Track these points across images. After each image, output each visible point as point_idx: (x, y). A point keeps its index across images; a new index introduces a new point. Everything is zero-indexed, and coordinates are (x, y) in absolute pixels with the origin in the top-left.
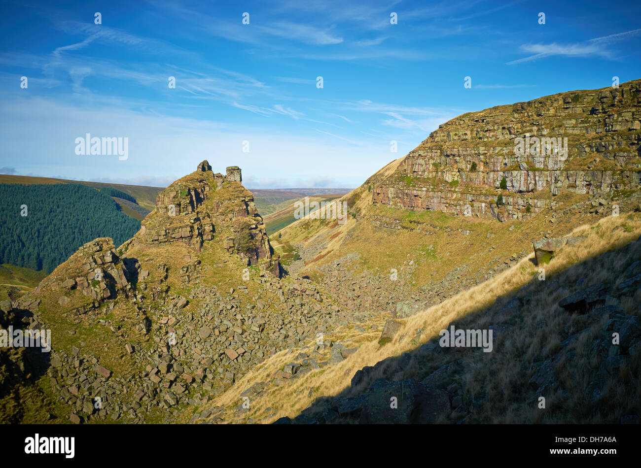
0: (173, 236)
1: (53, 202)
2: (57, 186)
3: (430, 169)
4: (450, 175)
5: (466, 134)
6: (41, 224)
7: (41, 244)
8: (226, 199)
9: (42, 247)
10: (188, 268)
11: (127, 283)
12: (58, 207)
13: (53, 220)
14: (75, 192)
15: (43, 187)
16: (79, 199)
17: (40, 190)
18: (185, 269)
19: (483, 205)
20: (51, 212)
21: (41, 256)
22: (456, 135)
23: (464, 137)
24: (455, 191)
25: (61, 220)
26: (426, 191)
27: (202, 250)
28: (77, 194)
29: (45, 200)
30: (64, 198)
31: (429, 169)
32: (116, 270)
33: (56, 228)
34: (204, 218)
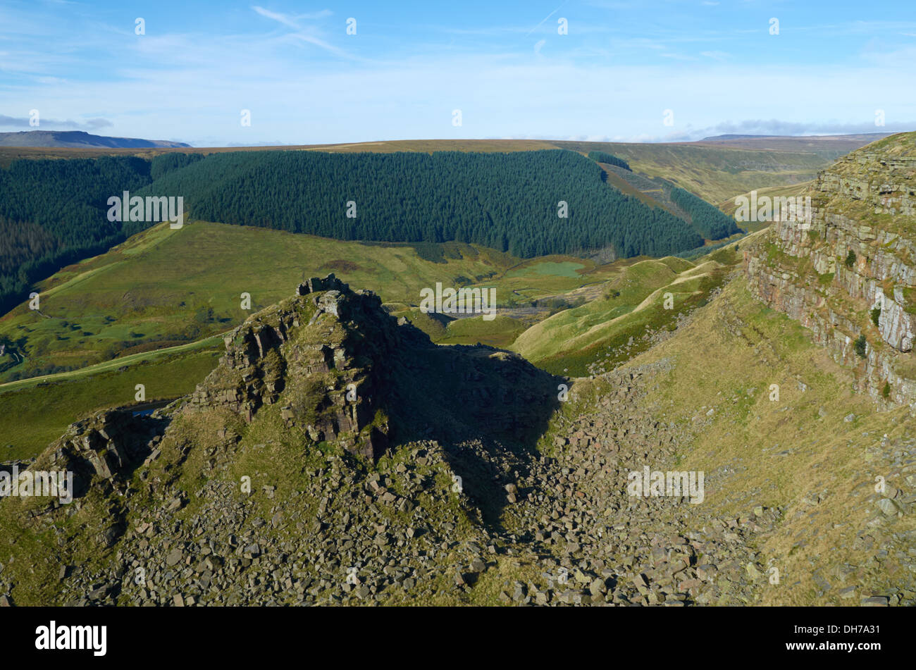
0: (217, 399)
1: (530, 173)
2: (539, 153)
3: (803, 240)
4: (823, 262)
5: (859, 188)
6: (512, 199)
7: (509, 222)
8: (308, 344)
9: (510, 226)
10: (216, 448)
11: (110, 475)
12: (535, 178)
13: (526, 194)
14: (557, 160)
15: (523, 155)
16: (560, 167)
17: (520, 158)
18: (212, 450)
19: (848, 340)
20: (526, 184)
21: (508, 235)
22: (847, 185)
23: (858, 195)
24: (824, 293)
25: (534, 194)
26: (788, 280)
27: (253, 419)
28: (559, 162)
29: (522, 171)
30: (543, 168)
31: (800, 242)
32: (97, 458)
33: (528, 203)
34: (269, 371)
